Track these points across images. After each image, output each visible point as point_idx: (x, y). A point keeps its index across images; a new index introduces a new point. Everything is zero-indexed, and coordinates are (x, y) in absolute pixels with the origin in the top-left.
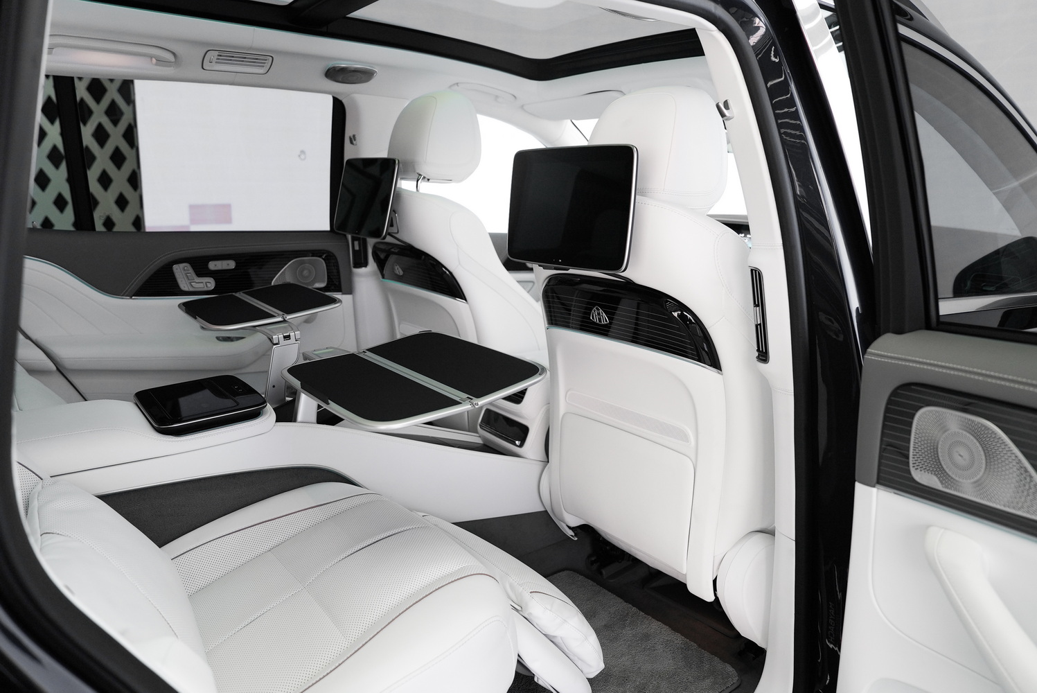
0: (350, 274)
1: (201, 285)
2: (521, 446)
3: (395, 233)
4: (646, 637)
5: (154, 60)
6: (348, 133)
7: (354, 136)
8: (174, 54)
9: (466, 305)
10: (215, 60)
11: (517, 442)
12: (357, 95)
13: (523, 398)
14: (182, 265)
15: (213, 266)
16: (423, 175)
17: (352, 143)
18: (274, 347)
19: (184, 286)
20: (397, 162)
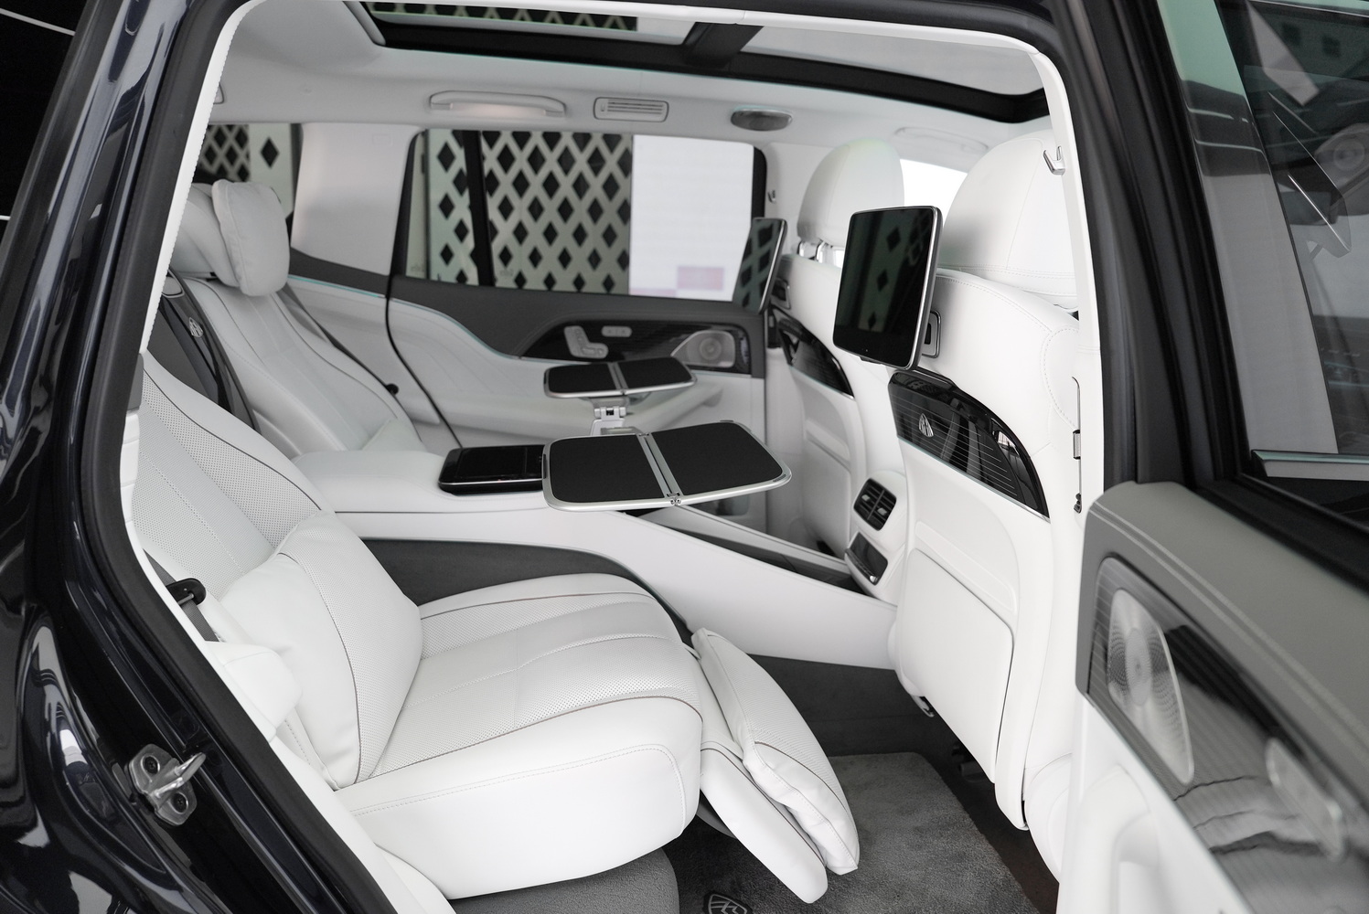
0: (764, 356)
1: (592, 351)
2: (875, 583)
3: (786, 308)
4: (961, 857)
5: (545, 112)
6: (769, 189)
7: (774, 192)
8: (564, 105)
9: (854, 403)
10: (607, 108)
11: (872, 578)
12: (777, 143)
13: (884, 523)
14: (574, 328)
15: (608, 331)
16: (825, 241)
17: (770, 200)
18: (596, 421)
19: (575, 351)
20: (783, 223)
